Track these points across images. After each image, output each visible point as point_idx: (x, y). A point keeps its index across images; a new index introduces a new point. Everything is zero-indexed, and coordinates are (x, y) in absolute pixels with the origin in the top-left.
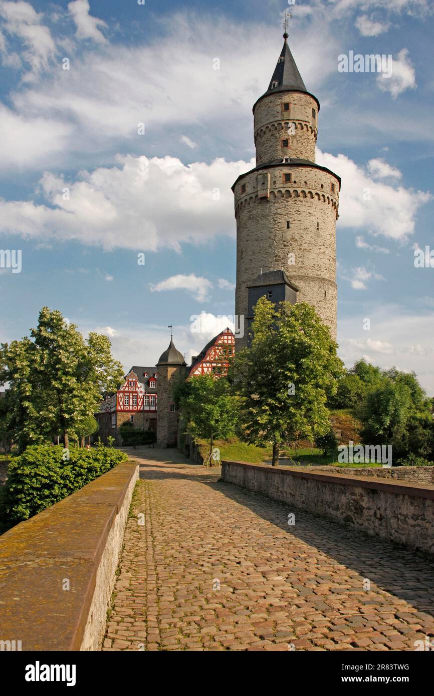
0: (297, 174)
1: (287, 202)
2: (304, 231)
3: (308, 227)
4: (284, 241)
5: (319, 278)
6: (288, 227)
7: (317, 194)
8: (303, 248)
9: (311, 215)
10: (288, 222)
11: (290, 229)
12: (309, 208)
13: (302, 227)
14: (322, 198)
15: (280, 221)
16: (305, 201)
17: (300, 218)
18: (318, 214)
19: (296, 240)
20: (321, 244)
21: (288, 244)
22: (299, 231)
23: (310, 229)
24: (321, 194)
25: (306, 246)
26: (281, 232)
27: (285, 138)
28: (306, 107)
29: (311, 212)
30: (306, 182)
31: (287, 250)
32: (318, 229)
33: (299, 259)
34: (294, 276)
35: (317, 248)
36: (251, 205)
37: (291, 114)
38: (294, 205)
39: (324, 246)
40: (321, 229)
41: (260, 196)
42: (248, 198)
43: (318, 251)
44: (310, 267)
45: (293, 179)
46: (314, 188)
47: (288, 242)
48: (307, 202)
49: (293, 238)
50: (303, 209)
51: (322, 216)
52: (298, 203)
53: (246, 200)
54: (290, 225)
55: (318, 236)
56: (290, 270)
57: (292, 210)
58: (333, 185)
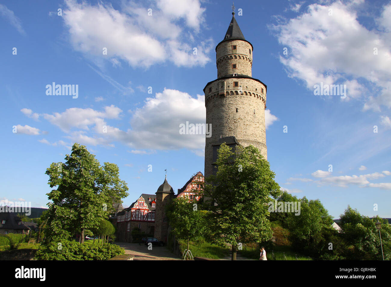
0: (242, 82)
1: (236, 97)
2: (246, 114)
3: (249, 112)
4: (234, 120)
5: (256, 142)
6: (237, 112)
7: (253, 93)
8: (246, 124)
9: (250, 105)
10: (237, 109)
11: (238, 113)
12: (249, 101)
13: (245, 112)
14: (256, 96)
15: (232, 108)
16: (246, 97)
17: (244, 106)
18: (254, 105)
19: (242, 119)
20: (256, 122)
21: (237, 121)
22: (243, 114)
23: (250, 113)
24: (256, 94)
25: (248, 123)
26: (232, 114)
27: (234, 63)
28: (246, 48)
29: (250, 103)
30: (247, 87)
31: (236, 125)
32: (254, 113)
33: (244, 130)
34: (241, 140)
35: (254, 124)
36: (215, 99)
37: (237, 51)
38: (240, 99)
39: (258, 123)
40: (256, 113)
41: (220, 94)
42: (213, 95)
43: (255, 126)
44: (251, 135)
45: (239, 84)
46: (252, 90)
47: (237, 120)
48: (248, 98)
49: (240, 118)
50: (245, 102)
51: (257, 106)
52: (243, 98)
53: (212, 96)
54: (238, 111)
55: (255, 117)
56: (238, 136)
57: (239, 102)
58: (262, 89)
